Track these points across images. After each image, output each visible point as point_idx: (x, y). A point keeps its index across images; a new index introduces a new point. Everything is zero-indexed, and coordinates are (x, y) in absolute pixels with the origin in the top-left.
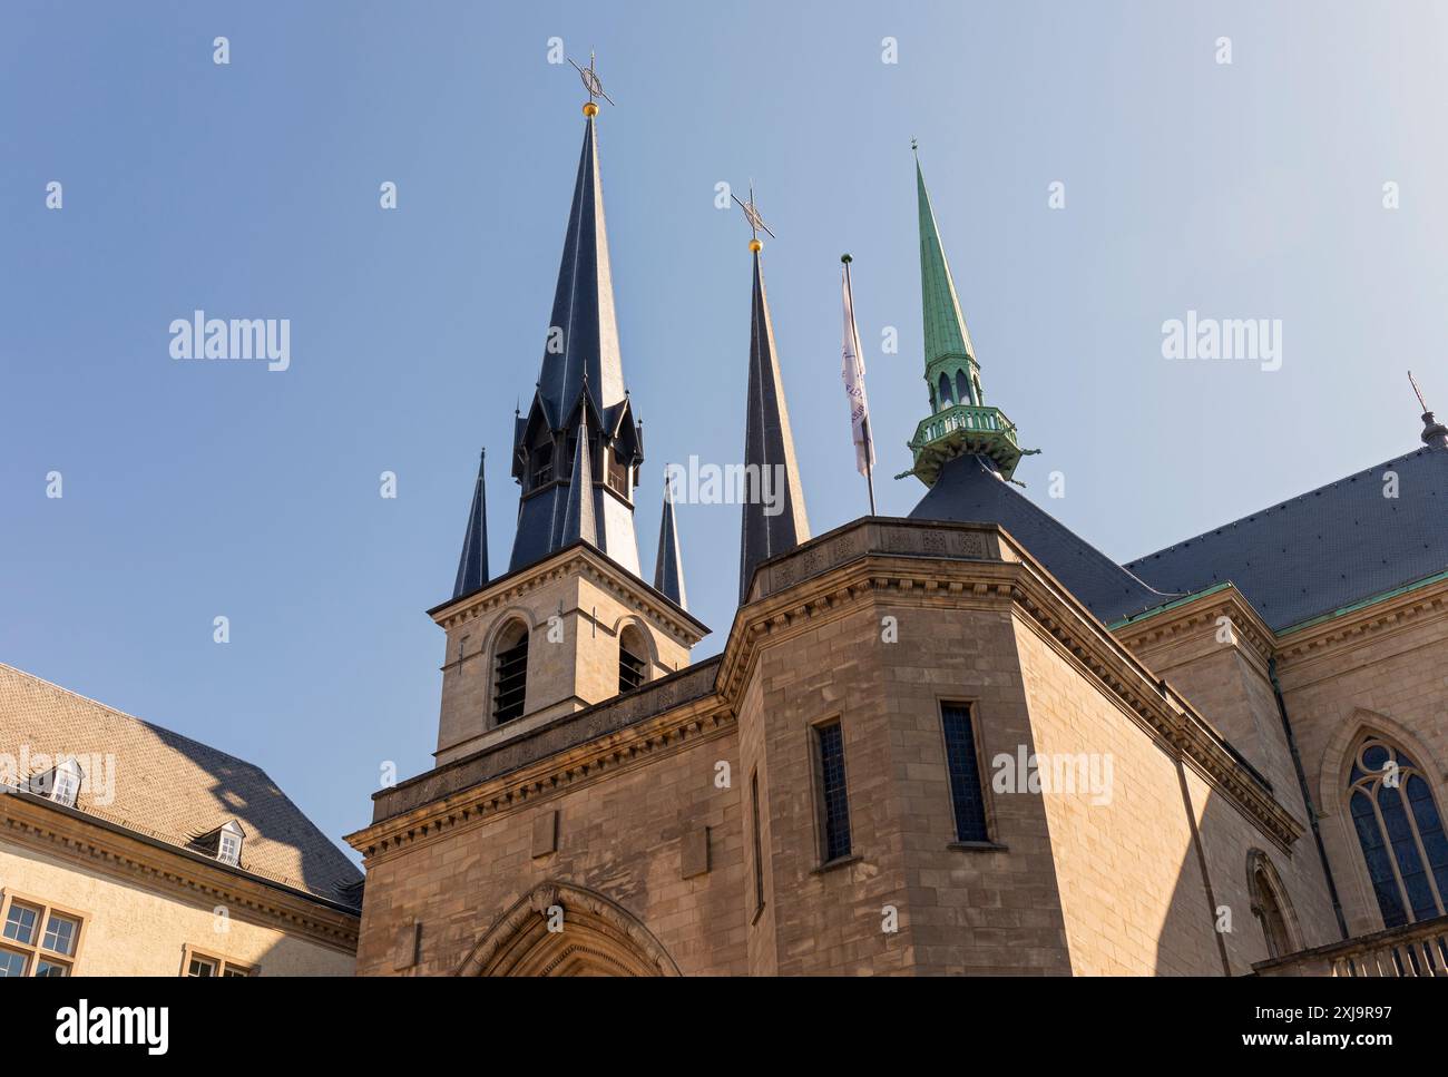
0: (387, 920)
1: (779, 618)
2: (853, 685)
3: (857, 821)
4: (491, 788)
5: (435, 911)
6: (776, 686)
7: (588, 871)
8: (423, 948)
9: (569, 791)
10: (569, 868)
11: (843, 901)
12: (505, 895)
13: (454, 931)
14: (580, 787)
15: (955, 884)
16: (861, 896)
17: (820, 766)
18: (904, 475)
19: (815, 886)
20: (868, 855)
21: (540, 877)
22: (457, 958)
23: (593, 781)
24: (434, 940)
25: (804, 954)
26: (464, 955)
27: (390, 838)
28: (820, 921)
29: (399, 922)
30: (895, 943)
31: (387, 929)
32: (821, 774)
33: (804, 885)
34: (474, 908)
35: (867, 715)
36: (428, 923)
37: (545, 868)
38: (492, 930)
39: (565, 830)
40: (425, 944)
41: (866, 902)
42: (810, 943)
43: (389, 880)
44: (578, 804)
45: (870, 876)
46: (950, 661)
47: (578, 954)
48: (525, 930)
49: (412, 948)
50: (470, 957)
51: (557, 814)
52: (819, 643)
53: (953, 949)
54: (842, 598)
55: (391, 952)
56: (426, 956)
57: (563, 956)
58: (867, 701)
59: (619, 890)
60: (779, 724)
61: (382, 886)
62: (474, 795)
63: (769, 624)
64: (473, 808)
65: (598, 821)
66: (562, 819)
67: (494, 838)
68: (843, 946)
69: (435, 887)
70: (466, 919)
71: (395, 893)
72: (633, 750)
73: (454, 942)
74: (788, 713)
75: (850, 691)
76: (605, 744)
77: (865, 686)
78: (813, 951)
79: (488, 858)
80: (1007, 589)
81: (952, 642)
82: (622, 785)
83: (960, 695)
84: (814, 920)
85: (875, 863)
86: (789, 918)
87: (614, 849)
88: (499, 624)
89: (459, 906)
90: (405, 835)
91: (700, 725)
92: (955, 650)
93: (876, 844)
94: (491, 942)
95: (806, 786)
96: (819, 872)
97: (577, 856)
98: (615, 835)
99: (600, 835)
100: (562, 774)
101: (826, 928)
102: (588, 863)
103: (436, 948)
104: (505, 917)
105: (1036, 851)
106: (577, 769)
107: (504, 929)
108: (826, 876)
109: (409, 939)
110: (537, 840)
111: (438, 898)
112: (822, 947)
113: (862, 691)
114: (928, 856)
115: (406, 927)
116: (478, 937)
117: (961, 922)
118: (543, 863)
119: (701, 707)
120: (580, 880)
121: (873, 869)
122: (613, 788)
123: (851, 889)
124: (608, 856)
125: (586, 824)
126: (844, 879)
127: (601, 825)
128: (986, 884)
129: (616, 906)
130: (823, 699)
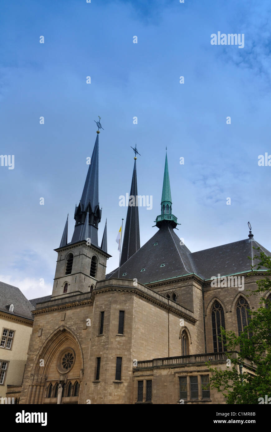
0: (37, 327)
1: (98, 293)
2: (107, 307)
3: (104, 329)
4: (55, 307)
5: (45, 327)
6: (96, 304)
7: (69, 325)
8: (43, 333)
9: (68, 310)
10: (66, 324)
11: (100, 341)
12: (56, 326)
13: (48, 331)
14: (69, 309)
15: (116, 341)
16: (103, 341)
17: (101, 318)
18: (154, 226)
19: (97, 338)
20: (105, 335)
21: (62, 324)
22: (48, 336)
23: (71, 309)
24: (44, 332)
25: (94, 349)
26: (49, 335)
27: (39, 312)
28: (97, 344)
29: (39, 328)
30: (106, 349)
31: (37, 328)
32: (101, 320)
33: (95, 338)
34: (51, 328)
35: (108, 312)
36: (44, 329)
37: (63, 323)
38: (54, 332)
39: (66, 317)
40: (43, 332)
41: (103, 342)
42: (95, 347)
43: (38, 320)
44: (69, 313)
45: (104, 338)
46: (122, 304)
47: (67, 337)
48: (59, 332)
49: (41, 333)
50: (50, 336)
51: (65, 314)
52: (103, 298)
53: (114, 351)
54: (108, 291)
55: (37, 333)
56: (43, 335)
57: (65, 337)
58: (108, 310)
59: (73, 329)
60: (96, 311)
61: (37, 320)
62: (53, 308)
63: (97, 293)
64: (52, 310)
65: (71, 316)
66: (66, 315)
67: (55, 315)
68: (99, 348)
69: (45, 323)
70: (50, 329)
71: (39, 322)
72: (78, 305)
73: (47, 333)
74: (97, 309)
75: (106, 308)
76: (74, 304)
77: (108, 307)
78: (95, 348)
79: (54, 319)
80: (134, 292)
81: (123, 301)
82: (76, 311)
83: (123, 310)
84: (96, 343)
85: (105, 336)
86: (93, 343)
87: (73, 322)
88: (68, 254)
89: (49, 327)
90: (41, 312)
91: (88, 303)
92: (123, 302)
93: (106, 333)
94: (53, 334)
95: (98, 322)
96: (98, 336)
97: (68, 322)
98: (74, 319)
99: (72, 319)
100: (67, 307)
101: (97, 345)
102: (69, 323)
103: (45, 333)
104: (56, 330)
105: (129, 336)
106: (69, 306)
107: (56, 332)
108: (99, 337)
109: (40, 331)
110: (62, 318)
111: (46, 325)
112: (96, 348)
113: (108, 308)
114: (113, 336)
115: (40, 329)
116: (51, 333)
117: (116, 347)
118: (63, 322)
119: (89, 300)
120: (68, 326)
121: (105, 337)
122: (74, 311)
123: (101, 340)
124: (72, 323)
125: (70, 316)
126: (100, 338)
127: (72, 317)
128: (121, 341)
129: (72, 332)
130: (102, 308)
